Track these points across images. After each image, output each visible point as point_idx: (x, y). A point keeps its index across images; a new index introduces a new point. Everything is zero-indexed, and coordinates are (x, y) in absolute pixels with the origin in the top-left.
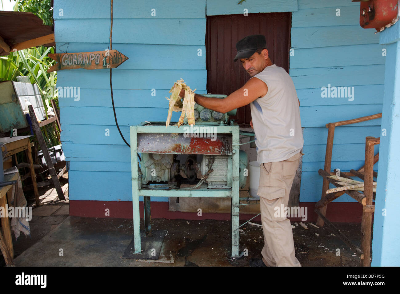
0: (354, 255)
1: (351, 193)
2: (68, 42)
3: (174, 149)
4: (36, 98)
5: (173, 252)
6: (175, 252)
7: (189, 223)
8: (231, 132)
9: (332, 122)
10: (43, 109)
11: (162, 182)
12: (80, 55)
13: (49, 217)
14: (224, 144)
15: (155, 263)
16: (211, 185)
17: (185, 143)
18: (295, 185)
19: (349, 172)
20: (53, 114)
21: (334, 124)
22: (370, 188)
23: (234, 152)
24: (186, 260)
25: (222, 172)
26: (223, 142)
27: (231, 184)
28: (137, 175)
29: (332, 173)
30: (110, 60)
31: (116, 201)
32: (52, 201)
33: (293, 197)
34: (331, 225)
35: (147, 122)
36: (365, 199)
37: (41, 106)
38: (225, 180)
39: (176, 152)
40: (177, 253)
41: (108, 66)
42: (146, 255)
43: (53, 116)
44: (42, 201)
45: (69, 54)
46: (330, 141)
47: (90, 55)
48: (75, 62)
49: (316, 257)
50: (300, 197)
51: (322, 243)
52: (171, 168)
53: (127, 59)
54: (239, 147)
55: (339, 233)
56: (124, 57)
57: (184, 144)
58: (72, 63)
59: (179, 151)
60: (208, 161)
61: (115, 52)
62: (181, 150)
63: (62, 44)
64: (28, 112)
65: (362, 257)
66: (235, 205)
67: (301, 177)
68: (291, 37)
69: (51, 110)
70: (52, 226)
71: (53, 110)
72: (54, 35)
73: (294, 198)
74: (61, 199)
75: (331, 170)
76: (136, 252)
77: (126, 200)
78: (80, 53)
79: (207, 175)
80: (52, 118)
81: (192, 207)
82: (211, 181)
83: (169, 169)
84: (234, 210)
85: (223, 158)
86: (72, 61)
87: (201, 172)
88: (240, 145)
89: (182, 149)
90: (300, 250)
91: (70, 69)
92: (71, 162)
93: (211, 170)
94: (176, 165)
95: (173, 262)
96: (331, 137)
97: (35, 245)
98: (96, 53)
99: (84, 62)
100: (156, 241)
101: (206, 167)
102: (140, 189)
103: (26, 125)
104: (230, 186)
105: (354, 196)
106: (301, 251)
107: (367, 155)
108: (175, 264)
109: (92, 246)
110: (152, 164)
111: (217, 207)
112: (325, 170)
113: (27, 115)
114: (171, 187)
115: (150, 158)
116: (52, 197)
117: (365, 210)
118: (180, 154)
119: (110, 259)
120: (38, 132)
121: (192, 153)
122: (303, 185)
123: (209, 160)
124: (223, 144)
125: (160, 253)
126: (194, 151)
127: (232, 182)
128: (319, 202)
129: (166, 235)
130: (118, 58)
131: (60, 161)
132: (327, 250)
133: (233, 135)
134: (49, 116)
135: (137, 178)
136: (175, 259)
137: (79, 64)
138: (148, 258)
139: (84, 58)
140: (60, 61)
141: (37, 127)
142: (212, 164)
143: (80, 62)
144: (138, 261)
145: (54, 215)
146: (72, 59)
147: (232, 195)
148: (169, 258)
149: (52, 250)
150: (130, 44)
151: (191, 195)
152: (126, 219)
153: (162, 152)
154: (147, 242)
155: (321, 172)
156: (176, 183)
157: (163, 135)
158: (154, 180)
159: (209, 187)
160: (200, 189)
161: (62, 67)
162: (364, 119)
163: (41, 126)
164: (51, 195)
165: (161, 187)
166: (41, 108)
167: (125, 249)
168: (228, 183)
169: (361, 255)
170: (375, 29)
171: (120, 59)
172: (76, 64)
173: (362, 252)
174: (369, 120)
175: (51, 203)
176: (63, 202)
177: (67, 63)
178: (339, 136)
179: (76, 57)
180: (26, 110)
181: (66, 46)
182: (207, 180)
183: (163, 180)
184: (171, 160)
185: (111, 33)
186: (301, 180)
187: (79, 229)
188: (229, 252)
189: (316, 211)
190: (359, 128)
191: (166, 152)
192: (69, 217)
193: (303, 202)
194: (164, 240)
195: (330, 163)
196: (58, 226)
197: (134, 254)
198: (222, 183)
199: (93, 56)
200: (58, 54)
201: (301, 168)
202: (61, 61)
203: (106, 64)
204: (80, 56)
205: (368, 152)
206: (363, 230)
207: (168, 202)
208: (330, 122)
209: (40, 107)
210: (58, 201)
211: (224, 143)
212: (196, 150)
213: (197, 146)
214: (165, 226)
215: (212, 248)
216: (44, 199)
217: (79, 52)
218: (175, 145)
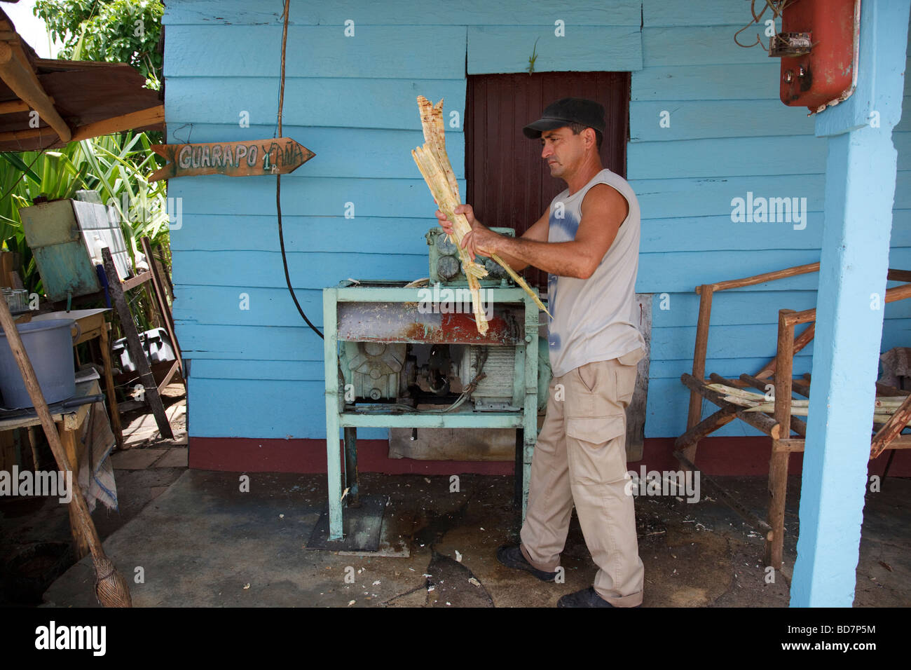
0: (751, 536)
1: (749, 417)
2: (192, 121)
3: (411, 334)
4: (113, 233)
5: (405, 537)
6: (410, 537)
7: (429, 482)
8: (523, 300)
9: (706, 283)
10: (125, 256)
11: (383, 400)
12: (216, 148)
13: (144, 472)
14: (508, 324)
15: (373, 557)
16: (480, 405)
17: (430, 322)
18: (635, 404)
19: (738, 378)
20: (145, 265)
21: (712, 286)
22: (786, 407)
23: (528, 338)
24: (433, 552)
25: (504, 379)
26: (506, 320)
27: (522, 401)
28: (337, 385)
29: (706, 381)
30: (278, 157)
31: (283, 439)
32: (147, 440)
33: (632, 429)
34: (706, 481)
35: (352, 280)
36: (777, 427)
37: (121, 250)
38: (508, 394)
39: (415, 339)
40: (412, 538)
41: (273, 169)
42: (353, 543)
43: (145, 270)
44: (126, 439)
45: (193, 145)
46: (704, 320)
47: (237, 147)
48: (206, 161)
49: (682, 540)
50: (645, 429)
51: (690, 514)
52: (400, 372)
53: (312, 155)
54: (537, 329)
55: (724, 495)
56: (307, 152)
57: (430, 325)
58: (200, 164)
59: (421, 337)
60: (475, 357)
61: (288, 143)
62: (423, 335)
63: (179, 126)
64: (100, 261)
65: (770, 537)
66: (529, 443)
67: (647, 390)
68: (631, 120)
69: (140, 259)
70: (153, 489)
71: (146, 258)
72: (164, 108)
73: (635, 431)
74: (164, 437)
75: (705, 375)
76: (333, 538)
77: (304, 437)
78: (217, 144)
79: (474, 385)
80: (143, 273)
81: (436, 449)
82: (481, 397)
83: (397, 373)
84: (528, 452)
85: (504, 352)
86: (199, 159)
87: (460, 379)
88: (540, 325)
89: (426, 333)
90: (650, 528)
91: (194, 176)
92: (192, 361)
93: (481, 376)
94: (410, 365)
95: (408, 556)
96: (705, 312)
97: (127, 525)
98: (250, 144)
99: (224, 162)
100: (368, 515)
101: (472, 369)
102: (342, 413)
103: (96, 287)
104: (518, 407)
105: (755, 422)
106: (652, 531)
107: (780, 344)
108: (411, 559)
109: (242, 526)
110: (364, 363)
111: (484, 448)
112: (694, 375)
113: (99, 267)
114: (402, 408)
115: (360, 351)
116: (144, 432)
117: (778, 449)
118: (423, 343)
119: (282, 551)
120: (120, 302)
121: (446, 342)
122: (651, 404)
123: (477, 356)
124: (506, 324)
125: (379, 540)
126: (450, 338)
127: (523, 399)
128: (682, 436)
129: (387, 504)
130: (293, 154)
131: (158, 360)
132: (700, 527)
133: (526, 305)
134: (138, 270)
135: (336, 391)
136: (411, 550)
137: (214, 164)
138: (357, 548)
139: (225, 154)
140: (174, 160)
141: (119, 290)
142: (484, 363)
143: (216, 162)
144: (338, 555)
145: (153, 467)
146: (199, 156)
147: (523, 425)
148: (398, 549)
149: (165, 534)
150: (315, 127)
151: (443, 423)
152: (302, 475)
153: (386, 339)
154: (350, 518)
155: (685, 379)
156: (411, 402)
157: (386, 306)
158: (368, 396)
159: (477, 408)
160: (460, 413)
161: (178, 172)
162: (767, 278)
163: (125, 289)
164: (144, 429)
165: (382, 409)
166: (121, 253)
167: (308, 531)
168: (516, 399)
169: (769, 533)
170: (806, 108)
171: (299, 156)
172: (209, 165)
173: (770, 528)
174: (776, 279)
175: (145, 444)
176: (169, 442)
177: (190, 163)
178: (722, 309)
179: (208, 151)
180: (95, 257)
181: (188, 129)
182: (474, 394)
183: (385, 395)
184: (401, 355)
185: (281, 105)
186: (647, 396)
187: (212, 495)
188: (515, 535)
189: (676, 454)
190: (756, 295)
191: (395, 339)
192: (187, 471)
193: (650, 437)
194: (385, 513)
195: (704, 361)
196: (170, 489)
197: (328, 540)
198: (501, 401)
199: (244, 150)
200: (172, 145)
201: (648, 372)
202: (176, 159)
203: (269, 165)
204: (216, 150)
205: (784, 339)
206: (772, 485)
207: (388, 440)
208: (704, 284)
209: (119, 252)
210: (161, 440)
211: (507, 322)
212: (454, 335)
213: (456, 328)
214: (383, 487)
215: (482, 529)
216: (129, 436)
217: (216, 142)
218: (412, 326)
